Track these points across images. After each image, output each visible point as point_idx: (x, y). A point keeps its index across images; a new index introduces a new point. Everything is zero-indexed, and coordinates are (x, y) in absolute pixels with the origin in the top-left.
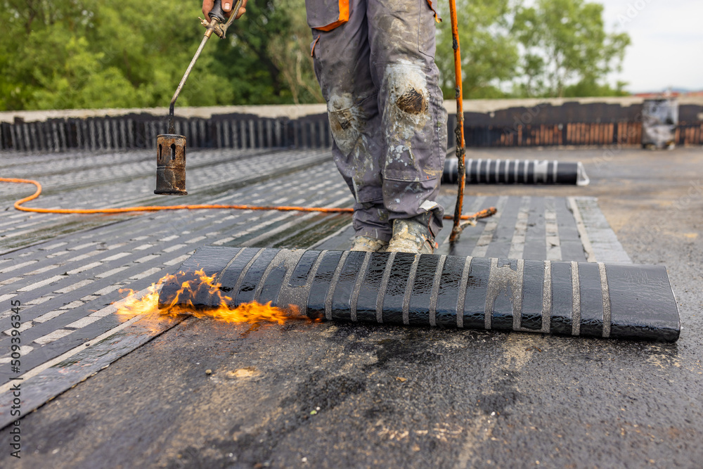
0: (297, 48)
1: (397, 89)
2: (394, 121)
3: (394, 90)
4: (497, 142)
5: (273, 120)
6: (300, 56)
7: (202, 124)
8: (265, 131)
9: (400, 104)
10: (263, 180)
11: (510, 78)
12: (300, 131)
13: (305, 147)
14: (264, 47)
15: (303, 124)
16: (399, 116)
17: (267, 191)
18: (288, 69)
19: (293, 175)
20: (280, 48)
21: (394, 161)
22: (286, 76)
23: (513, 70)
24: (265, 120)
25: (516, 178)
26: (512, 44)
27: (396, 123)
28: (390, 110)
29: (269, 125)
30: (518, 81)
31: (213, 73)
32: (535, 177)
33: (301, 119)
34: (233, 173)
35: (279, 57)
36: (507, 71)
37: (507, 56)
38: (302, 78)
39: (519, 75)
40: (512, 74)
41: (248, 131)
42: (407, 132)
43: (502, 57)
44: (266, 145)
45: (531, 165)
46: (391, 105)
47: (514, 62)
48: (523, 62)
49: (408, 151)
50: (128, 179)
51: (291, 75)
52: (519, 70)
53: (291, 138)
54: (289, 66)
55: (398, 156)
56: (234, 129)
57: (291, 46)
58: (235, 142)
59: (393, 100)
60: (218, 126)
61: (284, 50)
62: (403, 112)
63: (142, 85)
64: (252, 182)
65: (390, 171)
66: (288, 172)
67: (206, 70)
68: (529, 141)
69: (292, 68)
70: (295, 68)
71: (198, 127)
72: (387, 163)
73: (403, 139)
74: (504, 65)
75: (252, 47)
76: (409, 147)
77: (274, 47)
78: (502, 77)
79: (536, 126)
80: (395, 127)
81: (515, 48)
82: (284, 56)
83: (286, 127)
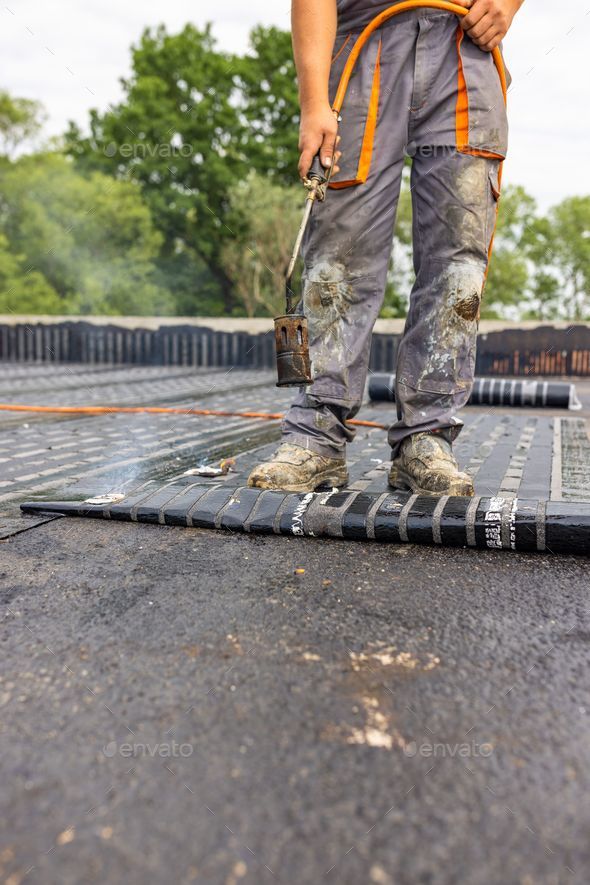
0: (256, 257)
1: (459, 291)
2: (446, 326)
3: (455, 292)
4: (490, 369)
5: (230, 336)
6: (259, 267)
7: (148, 337)
8: (220, 347)
9: (459, 309)
10: (222, 393)
11: (516, 303)
12: (260, 348)
13: (265, 367)
14: (215, 254)
15: (264, 340)
16: (453, 321)
17: (229, 402)
18: (244, 282)
19: (254, 391)
20: (236, 257)
21: (435, 371)
22: (241, 291)
23: (519, 292)
24: (220, 334)
25: (501, 400)
26: (520, 260)
27: (448, 329)
28: (443, 313)
29: (225, 341)
30: (526, 307)
31: (154, 282)
32: (523, 399)
33: (262, 335)
34: (187, 386)
35: (233, 267)
36: (513, 294)
37: (513, 276)
38: (261, 293)
39: (527, 300)
40: (519, 297)
41: (200, 346)
42: (457, 339)
43: (507, 276)
44: (220, 363)
45: (519, 386)
46: (446, 308)
47: (523, 283)
48: (533, 284)
49: (452, 360)
50: (73, 388)
51: (247, 289)
52: (528, 293)
53: (250, 356)
54: (245, 278)
55: (442, 365)
56: (185, 343)
57: (249, 254)
58: (185, 358)
59: (451, 301)
60: (166, 340)
61: (241, 258)
62: (460, 317)
63: (69, 294)
64: (211, 394)
65: (426, 381)
66: (250, 388)
67: (144, 279)
68: (527, 370)
69: (248, 280)
70: (252, 281)
71: (143, 339)
72: (425, 373)
73: (451, 347)
74: (509, 286)
75: (202, 254)
76: (454, 356)
77: (229, 255)
78: (506, 301)
79: (536, 353)
80: (444, 334)
81: (523, 266)
82: (240, 267)
83: (244, 343)
